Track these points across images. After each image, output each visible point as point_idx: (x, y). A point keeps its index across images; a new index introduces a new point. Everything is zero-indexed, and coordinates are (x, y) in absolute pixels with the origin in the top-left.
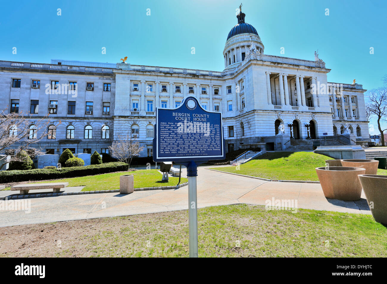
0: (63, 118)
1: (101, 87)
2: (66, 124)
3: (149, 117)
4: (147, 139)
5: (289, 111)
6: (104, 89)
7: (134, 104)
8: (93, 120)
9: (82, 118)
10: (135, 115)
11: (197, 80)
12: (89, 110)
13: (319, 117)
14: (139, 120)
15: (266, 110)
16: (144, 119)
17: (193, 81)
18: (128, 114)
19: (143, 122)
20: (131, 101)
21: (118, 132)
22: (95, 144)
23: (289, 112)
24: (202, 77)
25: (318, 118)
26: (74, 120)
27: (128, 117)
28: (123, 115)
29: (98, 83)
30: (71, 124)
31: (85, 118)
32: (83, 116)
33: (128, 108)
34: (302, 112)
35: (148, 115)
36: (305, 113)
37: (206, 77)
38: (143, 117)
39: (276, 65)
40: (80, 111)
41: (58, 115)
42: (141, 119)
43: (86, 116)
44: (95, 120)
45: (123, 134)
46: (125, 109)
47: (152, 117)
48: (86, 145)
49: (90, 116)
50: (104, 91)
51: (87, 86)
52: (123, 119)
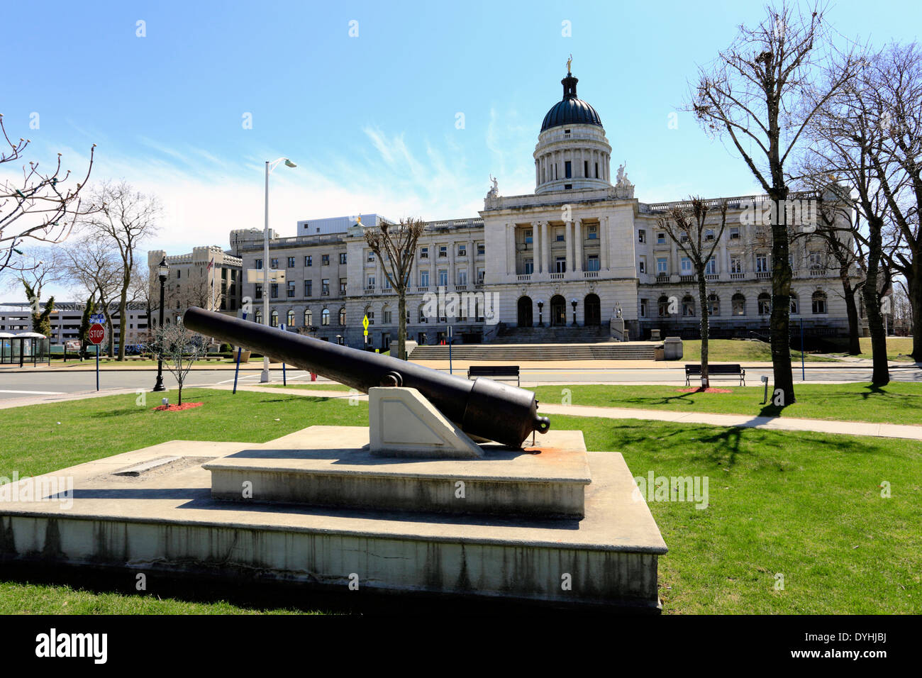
0: (300, 301)
1: (337, 259)
2: (303, 308)
3: (385, 296)
4: (383, 325)
5: (540, 283)
6: (341, 260)
7: (370, 279)
8: (329, 303)
9: (317, 300)
10: (370, 295)
11: (448, 236)
12: (325, 290)
13: (607, 287)
14: (373, 300)
15: (500, 284)
16: (379, 299)
17: (442, 239)
18: (361, 293)
19: (377, 303)
20: (366, 277)
21: (350, 317)
22: (332, 333)
23: (542, 284)
24: (454, 231)
25: (604, 289)
26: (310, 303)
27: (360, 297)
28: (355, 295)
29: (333, 254)
30: (308, 308)
31: (321, 300)
32: (319, 298)
33: (361, 286)
34: (567, 282)
35: (384, 294)
36: (573, 283)
37: (461, 230)
38: (377, 297)
39: (521, 211)
40: (316, 292)
41: (295, 298)
42: (375, 299)
43: (323, 297)
44: (332, 302)
45: (355, 320)
46: (358, 288)
47: (387, 296)
48: (323, 333)
49: (326, 297)
50: (341, 263)
51: (323, 260)
52: (355, 300)
